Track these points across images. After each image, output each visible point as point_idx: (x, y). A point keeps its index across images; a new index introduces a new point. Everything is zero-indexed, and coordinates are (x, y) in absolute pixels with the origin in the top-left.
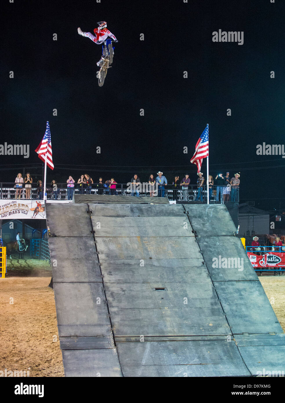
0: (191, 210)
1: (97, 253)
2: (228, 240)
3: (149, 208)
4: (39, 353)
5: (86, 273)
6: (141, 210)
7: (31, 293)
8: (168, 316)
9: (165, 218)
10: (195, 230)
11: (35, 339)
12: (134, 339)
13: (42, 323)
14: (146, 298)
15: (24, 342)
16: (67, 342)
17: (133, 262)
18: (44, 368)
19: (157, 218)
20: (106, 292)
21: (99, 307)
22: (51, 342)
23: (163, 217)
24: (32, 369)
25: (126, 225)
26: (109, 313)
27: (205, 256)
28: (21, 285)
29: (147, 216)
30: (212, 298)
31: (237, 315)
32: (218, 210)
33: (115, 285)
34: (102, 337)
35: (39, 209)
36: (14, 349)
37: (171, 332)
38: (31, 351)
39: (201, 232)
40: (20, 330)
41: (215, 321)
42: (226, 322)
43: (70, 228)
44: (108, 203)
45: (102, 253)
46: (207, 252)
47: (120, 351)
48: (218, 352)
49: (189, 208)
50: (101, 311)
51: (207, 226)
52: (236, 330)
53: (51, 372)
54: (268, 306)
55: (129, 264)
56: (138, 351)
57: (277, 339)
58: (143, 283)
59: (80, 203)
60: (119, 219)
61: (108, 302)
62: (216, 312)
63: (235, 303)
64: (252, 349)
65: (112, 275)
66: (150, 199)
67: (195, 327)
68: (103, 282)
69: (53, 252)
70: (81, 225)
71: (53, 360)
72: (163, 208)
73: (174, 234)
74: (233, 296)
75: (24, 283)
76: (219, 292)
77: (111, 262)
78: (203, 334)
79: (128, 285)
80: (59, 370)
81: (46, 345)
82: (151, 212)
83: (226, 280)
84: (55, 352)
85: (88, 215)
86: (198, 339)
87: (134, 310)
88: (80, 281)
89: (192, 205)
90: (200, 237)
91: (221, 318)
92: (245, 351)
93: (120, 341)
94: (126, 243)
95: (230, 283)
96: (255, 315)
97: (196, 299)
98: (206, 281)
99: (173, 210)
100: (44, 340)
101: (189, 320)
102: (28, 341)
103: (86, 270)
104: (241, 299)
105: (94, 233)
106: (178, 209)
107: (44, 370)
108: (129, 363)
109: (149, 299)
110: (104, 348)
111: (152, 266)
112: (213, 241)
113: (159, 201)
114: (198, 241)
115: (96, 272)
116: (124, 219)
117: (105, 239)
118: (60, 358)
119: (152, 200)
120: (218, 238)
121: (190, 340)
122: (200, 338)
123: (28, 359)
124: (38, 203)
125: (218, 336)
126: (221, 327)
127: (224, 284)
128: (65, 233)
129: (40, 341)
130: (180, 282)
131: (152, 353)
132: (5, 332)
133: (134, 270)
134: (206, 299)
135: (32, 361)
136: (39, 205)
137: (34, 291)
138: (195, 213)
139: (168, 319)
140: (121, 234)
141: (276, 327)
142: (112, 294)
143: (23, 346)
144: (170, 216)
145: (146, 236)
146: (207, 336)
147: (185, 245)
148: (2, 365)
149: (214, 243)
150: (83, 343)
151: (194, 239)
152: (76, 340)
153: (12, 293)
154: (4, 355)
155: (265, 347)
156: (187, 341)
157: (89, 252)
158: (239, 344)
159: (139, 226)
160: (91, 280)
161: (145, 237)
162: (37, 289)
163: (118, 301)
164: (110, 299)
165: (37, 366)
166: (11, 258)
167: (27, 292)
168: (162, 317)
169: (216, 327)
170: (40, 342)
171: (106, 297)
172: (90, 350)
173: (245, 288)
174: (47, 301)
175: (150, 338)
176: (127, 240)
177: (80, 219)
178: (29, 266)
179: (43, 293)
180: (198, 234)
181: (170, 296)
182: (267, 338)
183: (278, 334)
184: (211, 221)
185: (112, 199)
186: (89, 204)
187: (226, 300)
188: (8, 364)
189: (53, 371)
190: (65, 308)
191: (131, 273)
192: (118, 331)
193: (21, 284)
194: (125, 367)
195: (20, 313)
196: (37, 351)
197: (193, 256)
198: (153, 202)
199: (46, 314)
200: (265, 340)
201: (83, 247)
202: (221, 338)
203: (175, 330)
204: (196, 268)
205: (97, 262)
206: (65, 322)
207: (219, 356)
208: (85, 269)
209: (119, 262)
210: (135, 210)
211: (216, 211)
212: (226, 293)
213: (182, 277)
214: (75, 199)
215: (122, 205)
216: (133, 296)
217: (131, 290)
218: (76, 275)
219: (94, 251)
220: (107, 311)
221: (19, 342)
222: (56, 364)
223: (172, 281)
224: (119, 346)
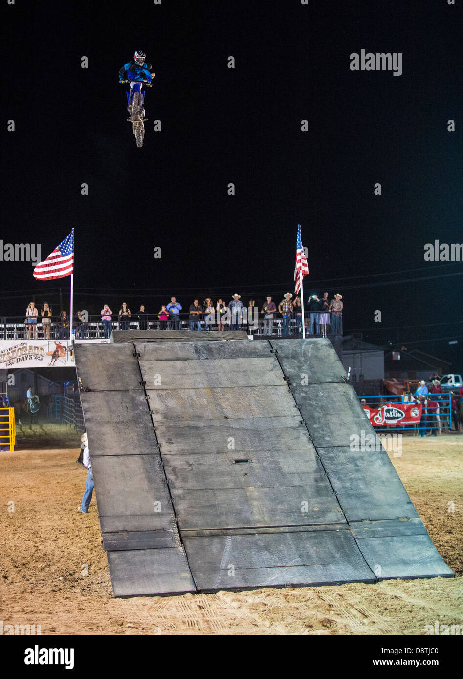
0: (281, 347)
1: (150, 412)
2: (336, 388)
3: (221, 346)
4: (73, 556)
5: (136, 441)
6: (209, 350)
7: (53, 472)
8: (255, 499)
9: (244, 359)
10: (287, 375)
11: (66, 537)
12: (208, 532)
13: (73, 514)
14: (223, 474)
15: (49, 542)
16: (113, 540)
17: (201, 424)
18: (81, 578)
19: (233, 361)
20: (166, 468)
21: (157, 489)
22: (88, 540)
23: (241, 359)
24: (65, 579)
25: (189, 371)
26: (171, 498)
27: (303, 413)
28: (39, 461)
29: (218, 359)
30: (316, 472)
31: (352, 495)
32: (319, 346)
33: (177, 457)
34: (163, 531)
35: (60, 352)
36: (36, 552)
37: (261, 522)
38: (62, 554)
39: (296, 378)
40: (43, 524)
41: (322, 503)
42: (338, 504)
43: (110, 378)
44: (161, 342)
45: (157, 413)
46: (306, 407)
47: (189, 551)
48: (328, 548)
49: (277, 345)
50: (159, 494)
51: (304, 369)
52: (353, 515)
53: (92, 583)
54: (396, 480)
55: (196, 427)
56: (214, 550)
57: (411, 527)
58: (218, 453)
59: (121, 343)
60: (179, 364)
61: (168, 481)
62: (323, 491)
63: (348, 477)
64: (375, 542)
65: (172, 443)
66: (220, 334)
67: (293, 512)
68: (160, 454)
69: (88, 413)
70: (126, 374)
71: (94, 565)
72: (240, 345)
73: (259, 382)
74: (346, 468)
75: (42, 459)
76: (326, 463)
77: (171, 425)
78: (305, 523)
79: (196, 456)
80: (103, 580)
81: (81, 544)
82: (224, 352)
83: (336, 446)
84: (95, 554)
85: (135, 359)
86: (298, 531)
87: (206, 492)
88: (128, 454)
89: (281, 340)
90: (295, 385)
91: (330, 499)
92: (367, 545)
93: (188, 537)
94: (191, 397)
95: (341, 449)
96: (379, 494)
97: (294, 473)
98: (306, 447)
99: (255, 348)
100: (78, 538)
101: (284, 503)
102: (55, 540)
103: (135, 438)
104: (357, 471)
105: (144, 384)
106: (262, 346)
107: (82, 580)
108: (203, 567)
109: (228, 475)
110: (165, 546)
111: (229, 428)
112: (314, 391)
113: (233, 336)
114: (292, 391)
115: (149, 440)
116: (186, 363)
117: (160, 392)
118: (104, 562)
119: (223, 334)
120: (321, 387)
121: (288, 531)
122: (301, 529)
123: (58, 565)
124: (57, 345)
125: (327, 526)
126: (331, 511)
127: (333, 451)
128: (103, 386)
129: (73, 539)
130: (269, 451)
131: (234, 551)
132: (22, 528)
133: (204, 436)
134: (308, 473)
135: (64, 568)
136: (59, 347)
137: (58, 469)
138: (287, 351)
139: (255, 503)
140: (182, 385)
141: (408, 510)
142: (174, 470)
143: (49, 547)
144: (252, 357)
145: (219, 387)
146: (311, 525)
147: (275, 398)
148: (22, 575)
149: (315, 394)
150: (137, 540)
151: (287, 388)
152: (125, 536)
153: (25, 473)
154: (24, 561)
155: (394, 538)
156: (284, 533)
157: (139, 412)
158: (357, 536)
159: (208, 373)
160: (143, 451)
161: (217, 388)
162: (61, 465)
163: (183, 480)
164: (171, 477)
165: (71, 575)
166: (20, 423)
167: (47, 470)
168: (247, 500)
169: (324, 512)
170: (73, 541)
171: (165, 475)
172: (147, 550)
173: (362, 455)
174: (77, 483)
175: (231, 531)
176: (192, 392)
177: (123, 365)
178: (46, 434)
179: (70, 471)
180: (292, 381)
181: (257, 471)
182: (396, 526)
183: (411, 519)
184: (310, 362)
185: (167, 335)
186: (135, 344)
187: (336, 473)
188: (30, 572)
189: (94, 581)
190: (109, 492)
191: (200, 440)
192: (185, 522)
193: (38, 459)
194: (197, 572)
195: (40, 501)
196: (69, 554)
197: (287, 413)
198: (225, 338)
199: (78, 501)
200: (393, 528)
201: (130, 405)
202: (331, 527)
203: (266, 519)
204: (292, 430)
205: (151, 425)
206: (109, 511)
207: (330, 553)
208: (134, 436)
209: (181, 424)
210: (202, 351)
211: (316, 348)
212: (335, 464)
213: (272, 444)
214: (114, 336)
215: (182, 344)
216: (204, 473)
217: (201, 464)
218: (122, 445)
219: (146, 409)
220: (169, 495)
221: (42, 541)
222: (98, 571)
223: (258, 450)
224: (187, 543)
